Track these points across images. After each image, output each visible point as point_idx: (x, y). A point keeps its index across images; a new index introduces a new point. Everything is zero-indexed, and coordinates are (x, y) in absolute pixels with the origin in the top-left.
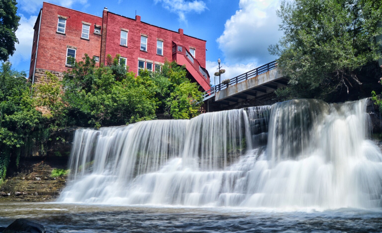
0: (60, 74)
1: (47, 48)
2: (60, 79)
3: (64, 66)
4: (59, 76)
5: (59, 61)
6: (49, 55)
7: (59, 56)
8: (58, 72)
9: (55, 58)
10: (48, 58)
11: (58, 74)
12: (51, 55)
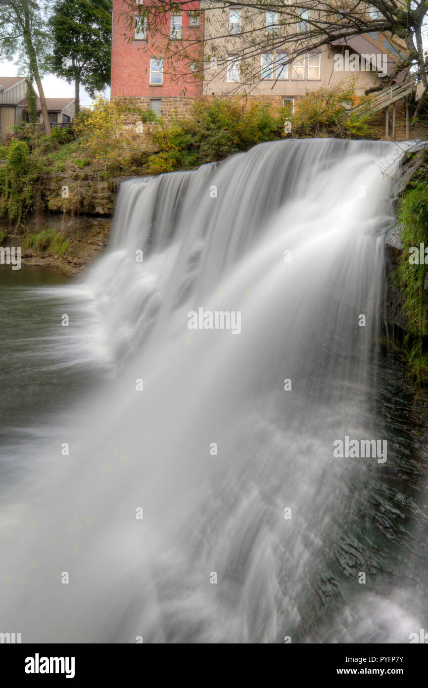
0: (142, 99)
1: (123, 65)
2: (143, 106)
3: (148, 87)
4: (141, 102)
5: (140, 80)
6: (126, 75)
7: (140, 73)
8: (140, 97)
9: (134, 78)
10: (126, 80)
11: (139, 99)
12: (129, 74)
